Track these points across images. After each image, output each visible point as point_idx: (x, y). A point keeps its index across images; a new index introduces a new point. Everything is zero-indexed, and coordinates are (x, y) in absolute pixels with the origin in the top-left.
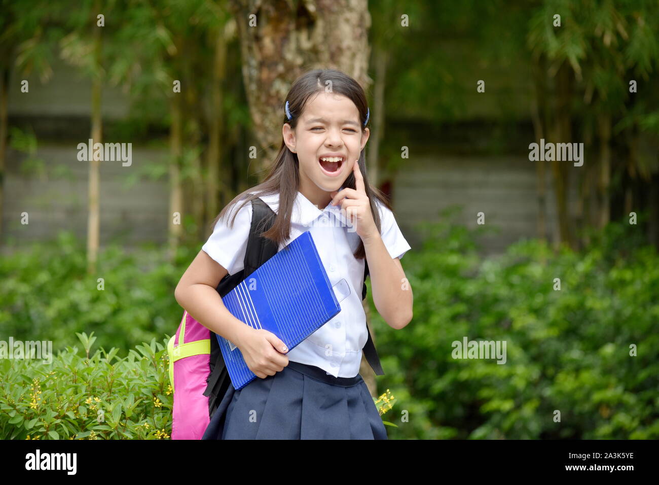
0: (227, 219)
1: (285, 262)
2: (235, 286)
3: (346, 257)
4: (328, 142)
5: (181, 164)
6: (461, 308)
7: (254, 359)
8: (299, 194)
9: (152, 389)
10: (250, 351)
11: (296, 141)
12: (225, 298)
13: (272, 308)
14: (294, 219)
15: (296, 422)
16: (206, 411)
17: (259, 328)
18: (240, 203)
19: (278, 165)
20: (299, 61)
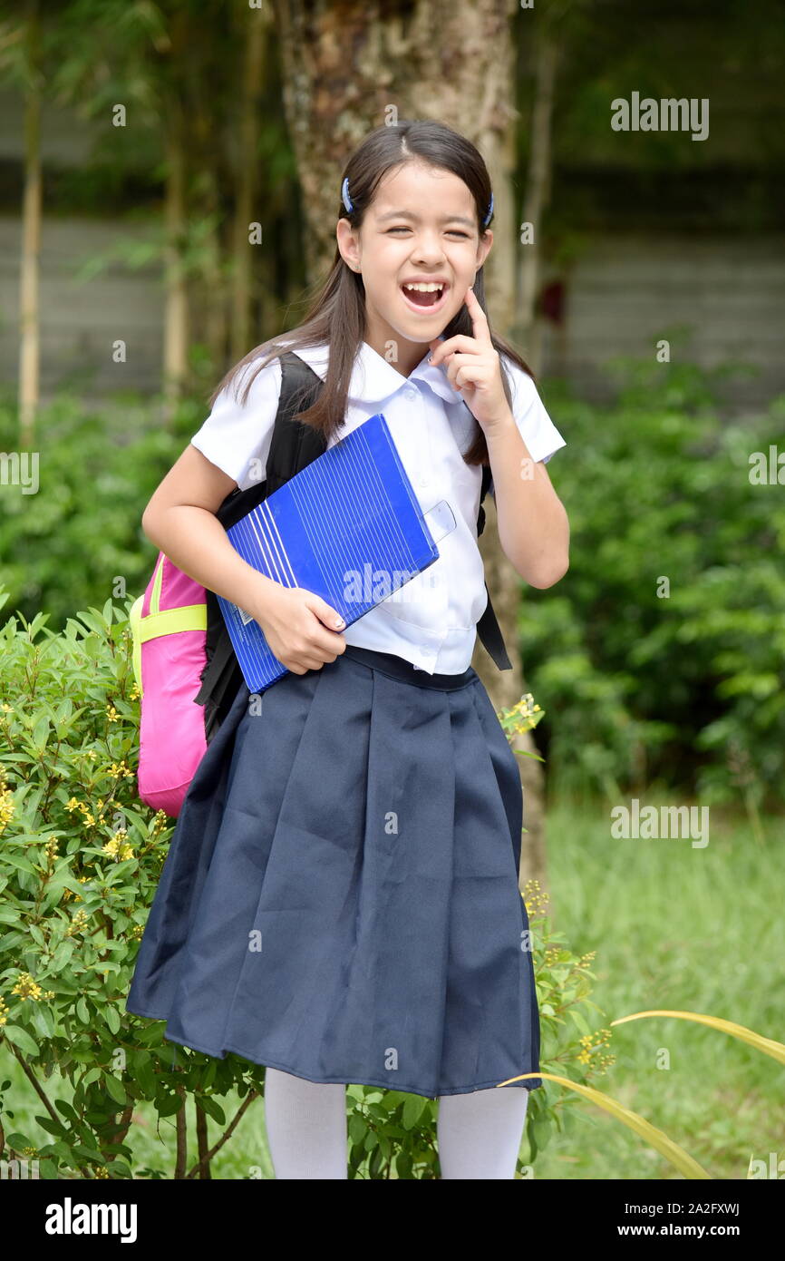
0: (236, 388)
1: (339, 468)
2: (250, 510)
3: (449, 460)
4: (417, 257)
5: (183, 246)
6: (686, 511)
7: (286, 643)
8: (365, 346)
9: (105, 689)
10: (277, 628)
11: (361, 251)
12: (233, 531)
13: (316, 551)
14: (354, 392)
15: (360, 754)
16: (201, 729)
17: (293, 586)
18: (260, 361)
19: (328, 295)
20: (385, 78)
